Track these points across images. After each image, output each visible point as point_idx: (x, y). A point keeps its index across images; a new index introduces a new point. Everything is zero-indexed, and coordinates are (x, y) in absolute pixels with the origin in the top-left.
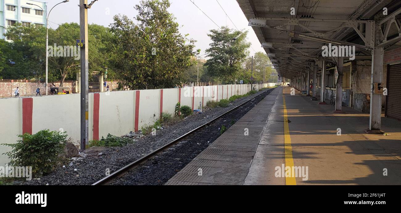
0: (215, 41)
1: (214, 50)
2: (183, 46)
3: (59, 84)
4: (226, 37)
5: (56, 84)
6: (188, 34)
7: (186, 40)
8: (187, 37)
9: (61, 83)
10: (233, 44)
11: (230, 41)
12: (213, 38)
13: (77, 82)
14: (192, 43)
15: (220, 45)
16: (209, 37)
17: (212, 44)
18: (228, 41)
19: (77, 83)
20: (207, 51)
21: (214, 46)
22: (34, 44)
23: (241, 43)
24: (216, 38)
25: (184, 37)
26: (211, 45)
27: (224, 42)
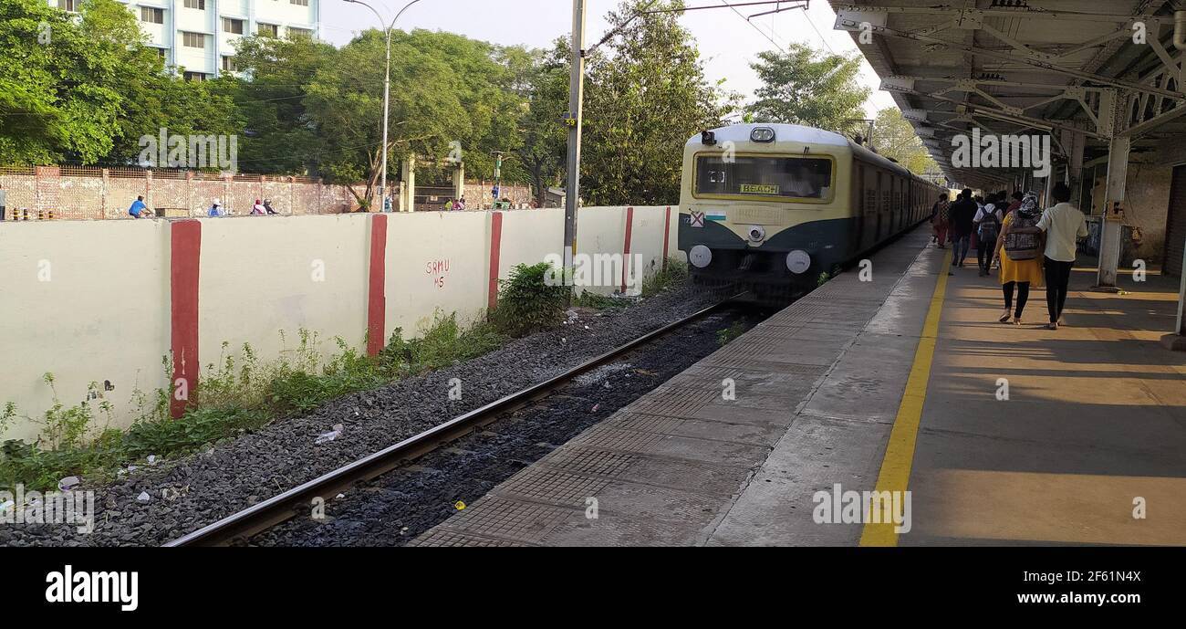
0: (770, 81)
1: (767, 106)
2: (711, 107)
3: (364, 188)
4: (801, 71)
5: (357, 188)
6: (724, 80)
7: (720, 93)
8: (721, 86)
9: (369, 186)
10: (819, 90)
11: (812, 82)
12: (764, 73)
13: (402, 184)
14: (733, 101)
15: (785, 92)
16: (755, 71)
17: (762, 89)
18: (806, 82)
19: (402, 188)
20: (749, 110)
21: (768, 98)
22: (314, 87)
23: (843, 88)
24: (773, 74)
25: (714, 86)
26: (760, 92)
27: (795, 86)
